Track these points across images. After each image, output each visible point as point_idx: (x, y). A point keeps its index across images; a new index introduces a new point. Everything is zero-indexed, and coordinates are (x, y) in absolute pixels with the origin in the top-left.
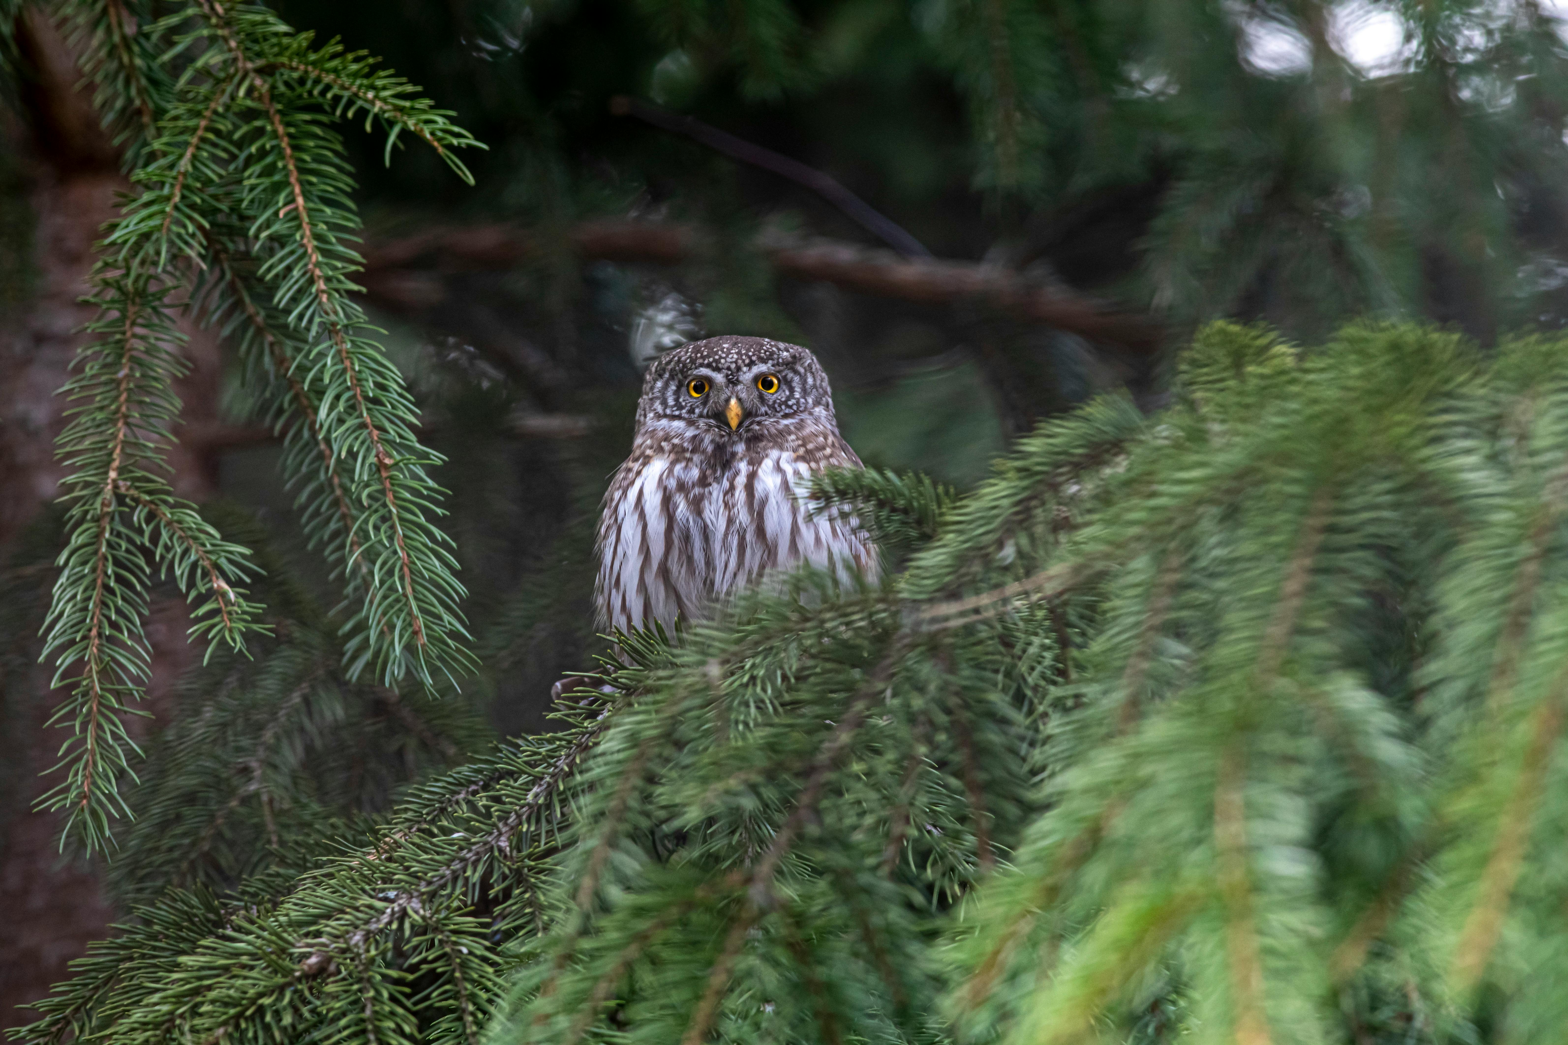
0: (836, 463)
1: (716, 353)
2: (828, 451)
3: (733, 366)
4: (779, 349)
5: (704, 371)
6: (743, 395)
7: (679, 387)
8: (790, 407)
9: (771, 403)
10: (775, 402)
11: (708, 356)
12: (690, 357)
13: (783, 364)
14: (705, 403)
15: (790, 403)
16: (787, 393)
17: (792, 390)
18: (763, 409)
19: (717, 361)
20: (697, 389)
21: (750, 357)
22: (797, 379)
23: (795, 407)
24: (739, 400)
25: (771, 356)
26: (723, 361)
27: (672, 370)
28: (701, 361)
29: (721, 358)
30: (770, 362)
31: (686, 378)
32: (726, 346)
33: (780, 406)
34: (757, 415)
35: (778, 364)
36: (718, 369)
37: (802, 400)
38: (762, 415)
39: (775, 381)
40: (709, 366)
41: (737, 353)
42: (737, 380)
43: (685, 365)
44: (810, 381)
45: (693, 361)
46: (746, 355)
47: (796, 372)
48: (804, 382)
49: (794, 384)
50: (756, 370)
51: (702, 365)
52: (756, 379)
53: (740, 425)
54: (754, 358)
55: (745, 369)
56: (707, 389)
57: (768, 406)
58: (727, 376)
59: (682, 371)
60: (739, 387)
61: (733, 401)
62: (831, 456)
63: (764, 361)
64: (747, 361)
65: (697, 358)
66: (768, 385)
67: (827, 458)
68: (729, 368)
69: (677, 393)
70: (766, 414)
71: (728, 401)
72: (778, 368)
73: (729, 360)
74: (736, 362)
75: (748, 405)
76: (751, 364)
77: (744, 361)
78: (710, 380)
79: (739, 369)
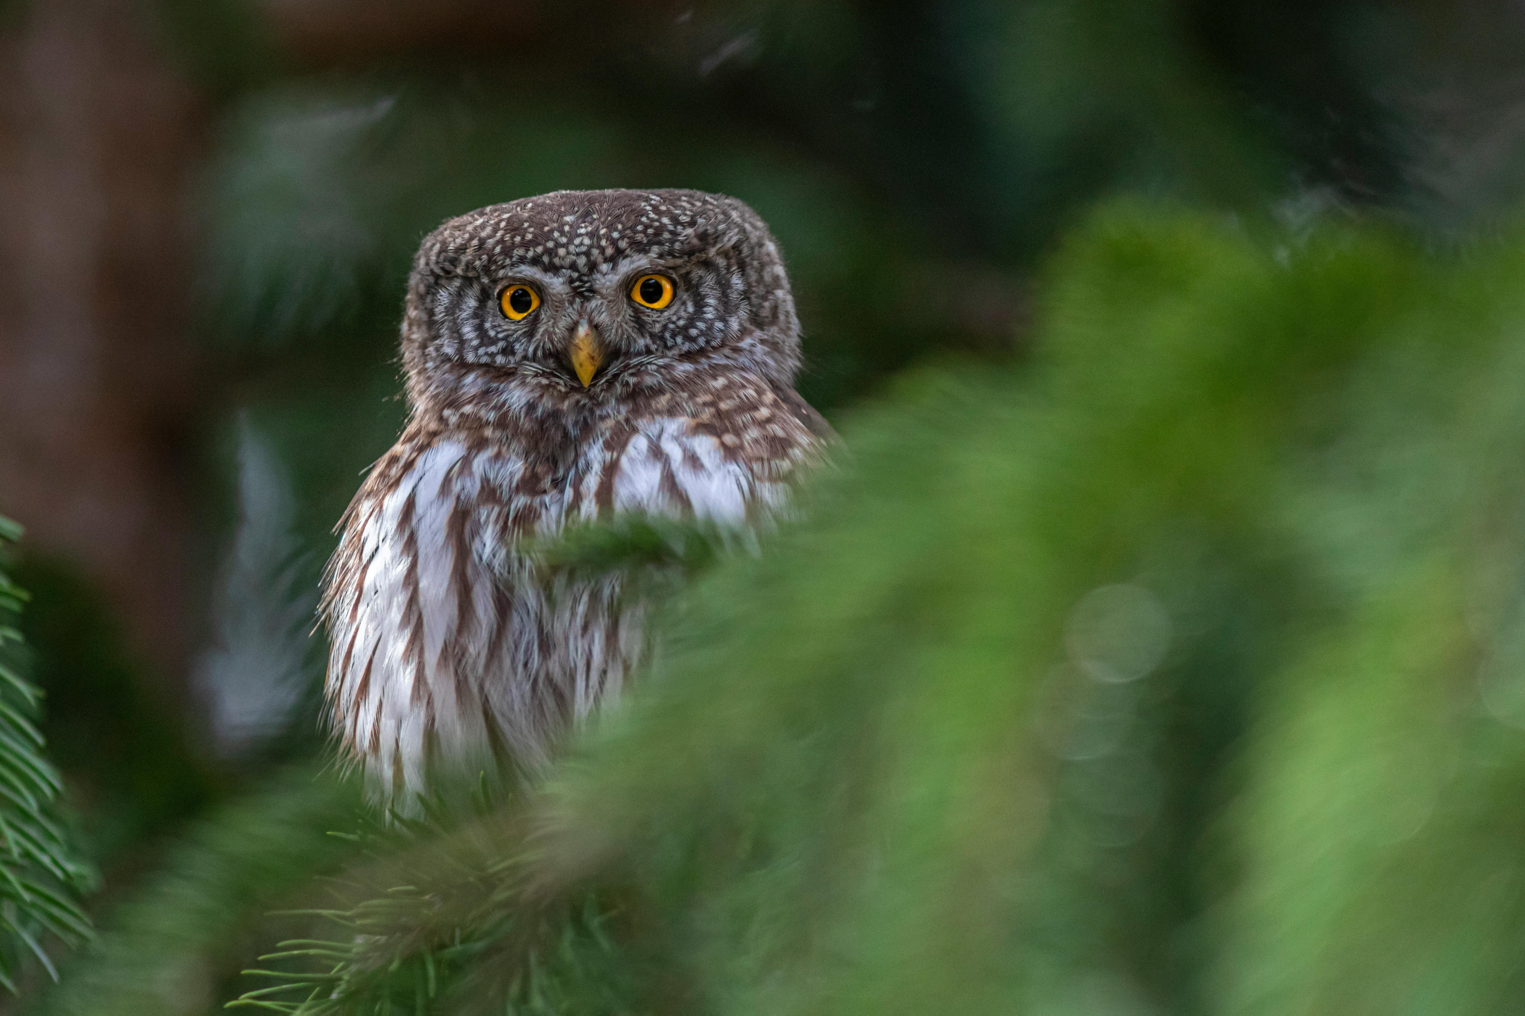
0: (780, 433)
1: (548, 236)
2: (764, 412)
3: (582, 261)
4: (675, 220)
5: (527, 271)
6: (603, 318)
7: (484, 296)
8: (693, 340)
9: (657, 328)
10: (665, 327)
11: (534, 243)
12: (501, 241)
13: (683, 253)
14: (530, 334)
15: (694, 332)
16: (691, 309)
17: (700, 304)
18: (642, 342)
19: (551, 253)
20: (520, 302)
21: (614, 242)
22: (710, 279)
23: (702, 341)
24: (595, 327)
25: (656, 239)
26: (562, 251)
27: (469, 266)
28: (520, 252)
29: (558, 245)
30: (655, 249)
31: (495, 281)
32: (568, 219)
33: (674, 336)
34: (628, 354)
35: (671, 253)
36: (553, 269)
37: (719, 325)
38: (639, 354)
39: (667, 287)
40: (536, 261)
41: (591, 235)
42: (591, 290)
43: (491, 260)
44: (737, 281)
45: (507, 252)
46: (609, 238)
47: (708, 265)
48: (724, 286)
49: (704, 290)
50: (625, 267)
51: (522, 260)
52: (627, 285)
53: (599, 374)
54: (623, 244)
55: (604, 267)
56: (535, 304)
57: (652, 336)
58: (571, 281)
59: (486, 269)
60: (593, 304)
61: (583, 330)
62: (769, 420)
63: (642, 248)
64: (609, 251)
65: (514, 246)
66: (652, 293)
67: (762, 424)
68: (573, 266)
69: (479, 314)
70: (648, 352)
71: (572, 329)
72: (671, 261)
73: (572, 248)
74: (587, 254)
75: (611, 336)
76: (620, 253)
77: (602, 250)
78: (540, 289)
79: (593, 267)
